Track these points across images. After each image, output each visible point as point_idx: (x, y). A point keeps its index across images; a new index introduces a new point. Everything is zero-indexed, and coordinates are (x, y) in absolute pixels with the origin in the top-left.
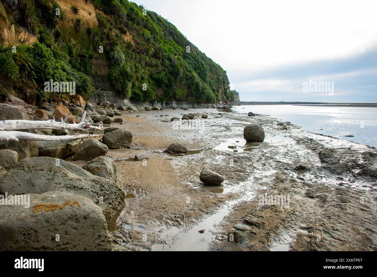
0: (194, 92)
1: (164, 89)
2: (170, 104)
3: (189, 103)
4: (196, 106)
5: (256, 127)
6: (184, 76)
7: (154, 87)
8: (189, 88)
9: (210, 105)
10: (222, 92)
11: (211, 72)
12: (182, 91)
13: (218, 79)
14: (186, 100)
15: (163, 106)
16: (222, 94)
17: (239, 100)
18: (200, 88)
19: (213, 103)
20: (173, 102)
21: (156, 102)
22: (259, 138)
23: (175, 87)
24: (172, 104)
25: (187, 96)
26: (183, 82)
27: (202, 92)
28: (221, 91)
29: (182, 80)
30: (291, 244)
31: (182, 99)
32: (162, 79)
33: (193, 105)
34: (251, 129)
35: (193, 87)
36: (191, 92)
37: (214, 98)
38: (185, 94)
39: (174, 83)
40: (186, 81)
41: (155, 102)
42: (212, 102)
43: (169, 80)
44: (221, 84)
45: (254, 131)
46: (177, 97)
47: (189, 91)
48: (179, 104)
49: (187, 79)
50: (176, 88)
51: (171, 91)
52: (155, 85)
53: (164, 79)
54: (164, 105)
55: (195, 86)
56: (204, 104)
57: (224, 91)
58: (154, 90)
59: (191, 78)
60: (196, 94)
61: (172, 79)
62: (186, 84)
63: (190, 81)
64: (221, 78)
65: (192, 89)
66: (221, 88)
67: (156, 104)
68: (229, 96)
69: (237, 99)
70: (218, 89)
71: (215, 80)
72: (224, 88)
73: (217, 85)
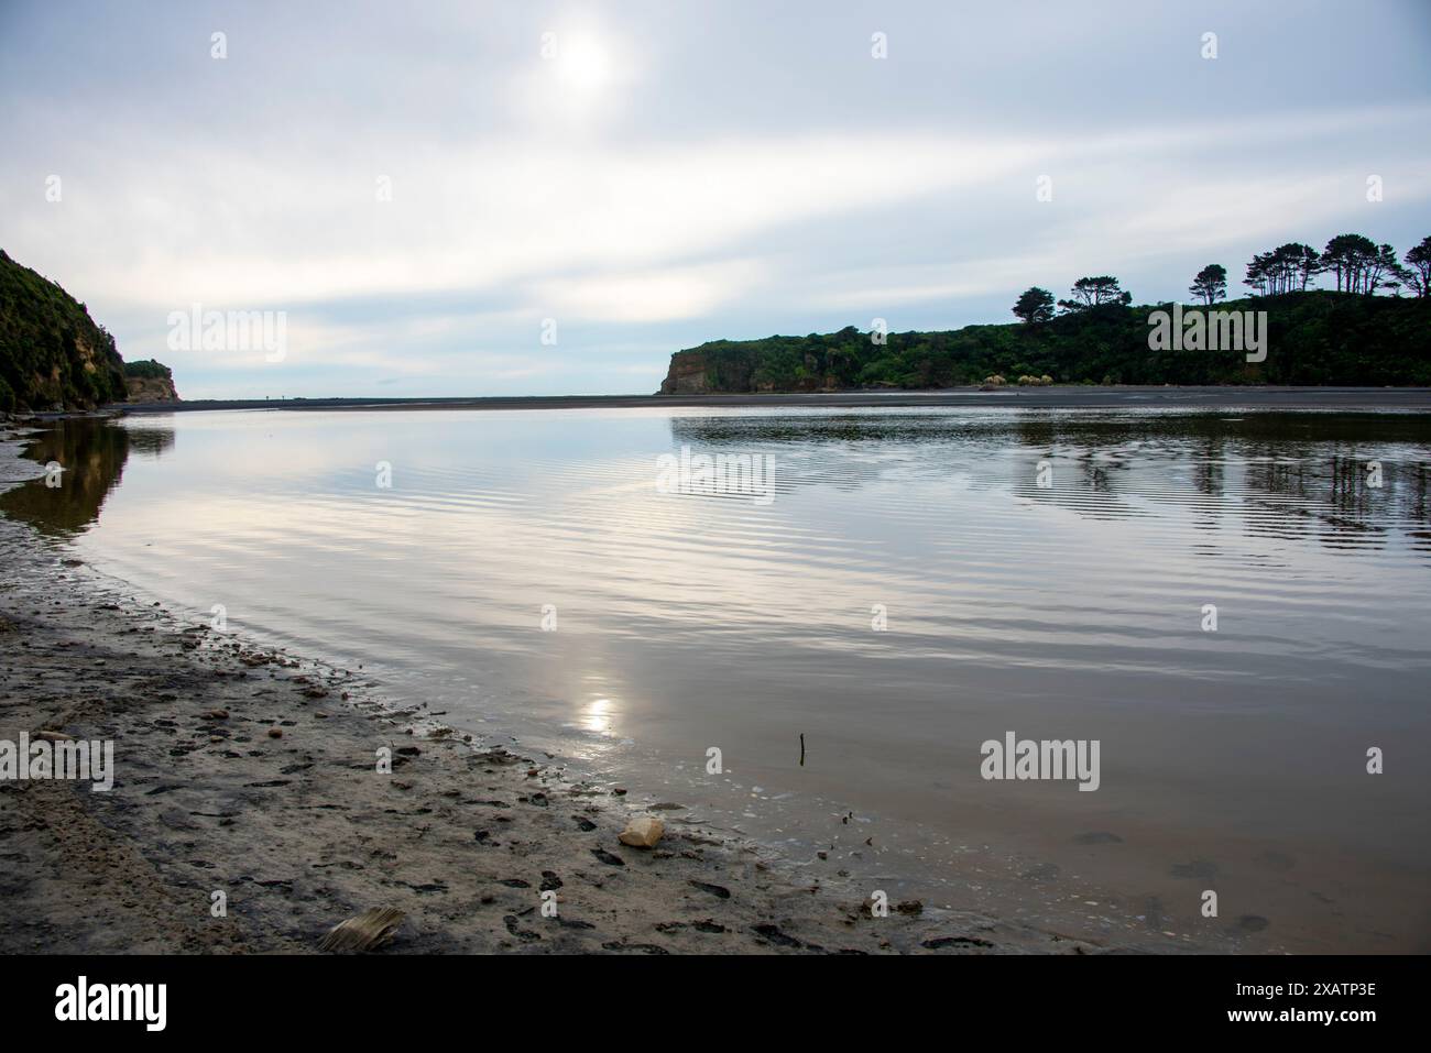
10: (61, 375)
13: (46, 336)
16: (62, 381)
17: (174, 395)
28: (57, 372)
57: (70, 370)
68: (92, 385)
69: (162, 391)
70: (46, 365)
71: (35, 338)
72: (70, 361)
73: (42, 353)
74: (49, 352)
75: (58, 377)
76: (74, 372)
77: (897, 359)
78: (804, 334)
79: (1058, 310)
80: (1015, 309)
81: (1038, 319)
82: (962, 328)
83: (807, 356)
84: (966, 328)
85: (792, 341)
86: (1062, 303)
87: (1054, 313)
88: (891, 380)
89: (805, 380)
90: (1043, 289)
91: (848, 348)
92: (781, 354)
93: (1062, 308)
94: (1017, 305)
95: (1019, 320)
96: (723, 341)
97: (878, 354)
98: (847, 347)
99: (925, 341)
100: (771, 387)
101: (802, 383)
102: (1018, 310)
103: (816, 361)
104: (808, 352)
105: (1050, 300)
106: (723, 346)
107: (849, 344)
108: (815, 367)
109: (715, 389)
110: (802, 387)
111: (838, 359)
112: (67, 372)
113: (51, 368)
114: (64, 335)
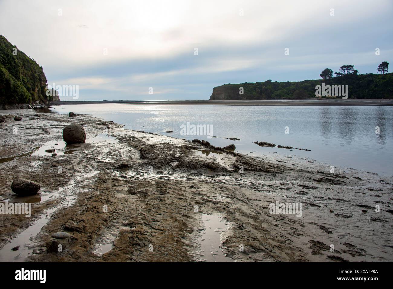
0: (3, 90)
5: (76, 128)
9: (25, 105)
10: (38, 91)
11: (25, 68)
13: (33, 76)
16: (38, 93)
17: (59, 99)
18: (12, 86)
19: (29, 103)
22: (80, 139)
27: (14, 90)
28: (37, 89)
30: (114, 243)
33: (4, 106)
34: (70, 129)
35: (3, 85)
37: (28, 97)
42: (27, 102)
44: (37, 81)
45: (74, 132)
55: (5, 84)
57: (41, 89)
60: (6, 93)
64: (36, 75)
66: (37, 86)
69: (56, 98)
70: (33, 87)
71: (30, 77)
72: (40, 86)
73: (32, 83)
74: (34, 82)
75: (37, 92)
76: (42, 91)
77: (285, 90)
78: (255, 82)
79: (334, 75)
80: (320, 75)
81: (327, 78)
82: (304, 81)
83: (256, 89)
84: (305, 81)
85: (252, 84)
86: (336, 73)
87: (332, 76)
88: (284, 97)
89: (256, 96)
90: (330, 69)
91: (269, 87)
92: (248, 88)
93: (336, 75)
94: (321, 74)
95: (322, 78)
96: (230, 84)
97: (278, 89)
98: (269, 86)
99: (293, 85)
100: (245, 98)
101: (255, 97)
102: (321, 76)
103: (259, 91)
104: (257, 87)
105: (332, 72)
106: (230, 86)
107: (269, 85)
108: (259, 92)
109: (228, 99)
110: (255, 98)
111: (266, 90)
112: (40, 90)
113: (35, 88)
114: (38, 76)
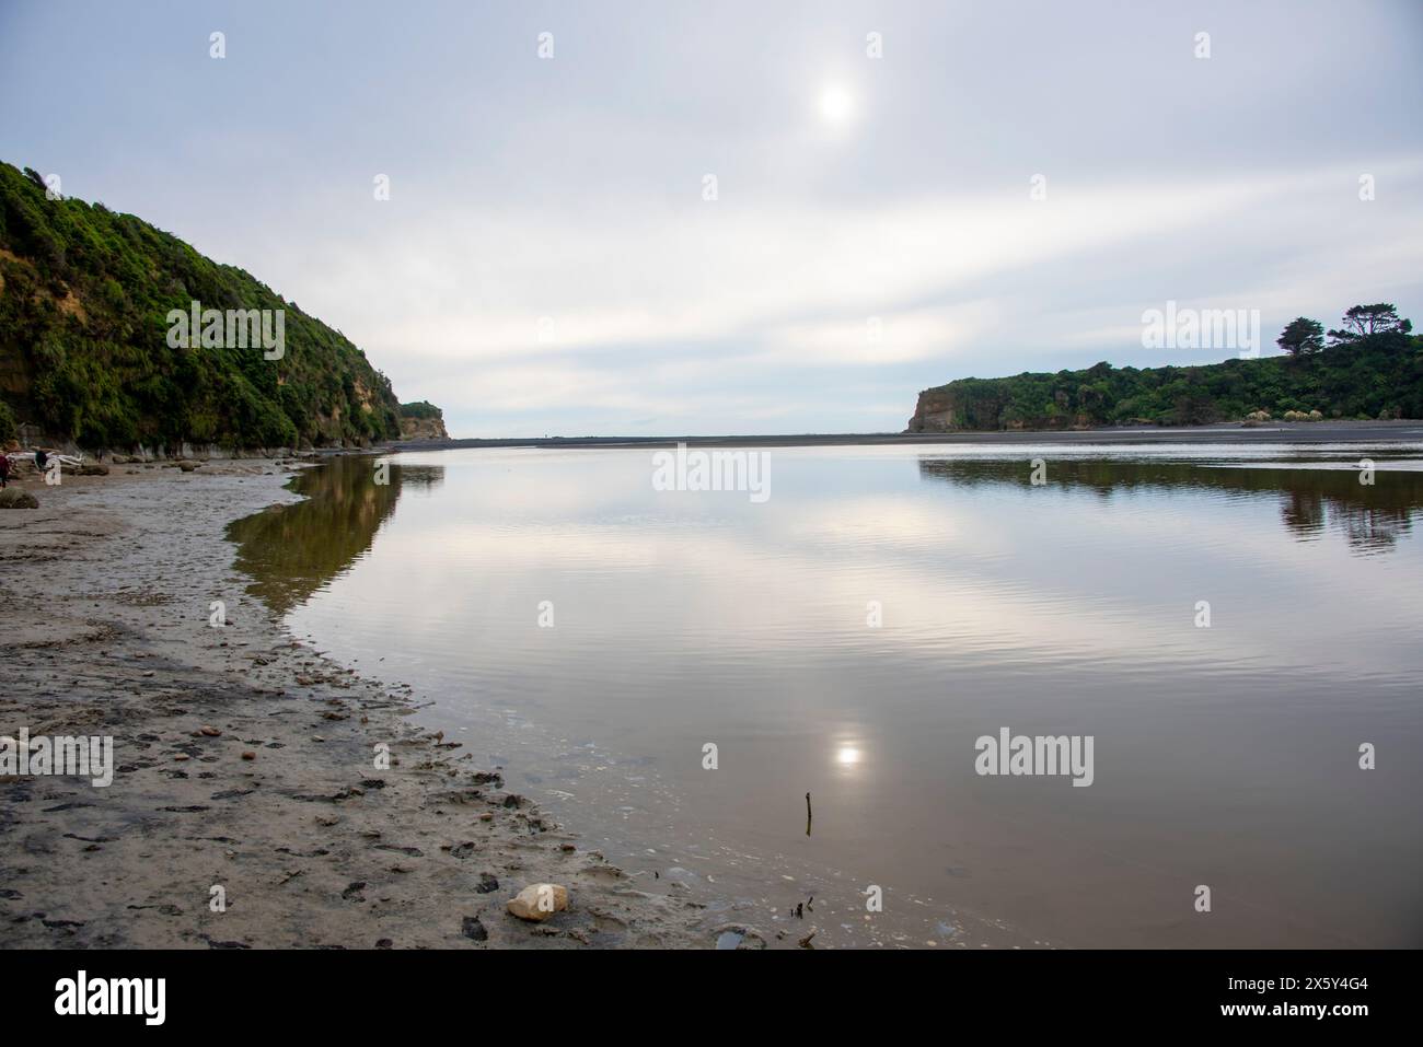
0: (235, 421)
1: (159, 415)
2: (175, 451)
3: (224, 447)
4: (242, 453)
6: (210, 385)
7: (136, 413)
8: (224, 411)
10: (340, 415)
11: (308, 360)
12: (205, 419)
13: (328, 379)
14: (216, 442)
15: (157, 456)
16: (341, 421)
17: (444, 434)
18: (252, 412)
20: (185, 445)
21: (141, 447)
23: (188, 411)
24: (181, 450)
25: (220, 431)
26: (207, 398)
27: (257, 420)
28: (337, 412)
29: (204, 394)
31: (207, 437)
32: (153, 394)
33: (236, 452)
35: (234, 410)
36: (231, 419)
38: (215, 427)
39: (184, 402)
40: (215, 395)
41: (138, 446)
43: (172, 395)
44: (336, 392)
46: (194, 433)
47: (225, 419)
48: (199, 450)
49: (218, 390)
50: (191, 413)
51: (177, 422)
52: (137, 406)
53: (157, 392)
54: (162, 454)
55: (238, 408)
56: (264, 450)
57: (349, 411)
58: (134, 419)
59: (228, 387)
60: (241, 426)
61: (180, 391)
62: (217, 401)
63: (225, 395)
64: (338, 377)
65: (232, 414)
66: (337, 403)
67: (140, 451)
68: (368, 425)
69: (434, 430)
70: (327, 406)
71: (318, 381)
72: (349, 403)
73: (324, 395)
74: (331, 394)
75: (337, 417)
76: (352, 413)
77: (1153, 395)
78: (1055, 371)
79: (1327, 341)
80: (1280, 341)
81: (1306, 351)
82: (1222, 362)
83: (1058, 393)
84: (1227, 362)
85: (1043, 378)
86: (1332, 333)
87: (1324, 344)
88: (1146, 417)
89: (1057, 417)
90: (1311, 319)
91: (1102, 385)
92: (1031, 391)
93: (1331, 339)
94: (1281, 337)
95: (1285, 353)
96: (972, 379)
97: (1132, 390)
98: (1100, 383)
99: (1183, 376)
100: (1021, 424)
101: (1053, 421)
102: (1284, 342)
103: (1067, 398)
104: (1060, 389)
105: (1319, 330)
106: (971, 384)
107: (1102, 380)
108: (1066, 404)
109: (963, 427)
110: (1053, 425)
111: (1090, 396)
112: (346, 413)
113: (332, 409)
114: (344, 378)
